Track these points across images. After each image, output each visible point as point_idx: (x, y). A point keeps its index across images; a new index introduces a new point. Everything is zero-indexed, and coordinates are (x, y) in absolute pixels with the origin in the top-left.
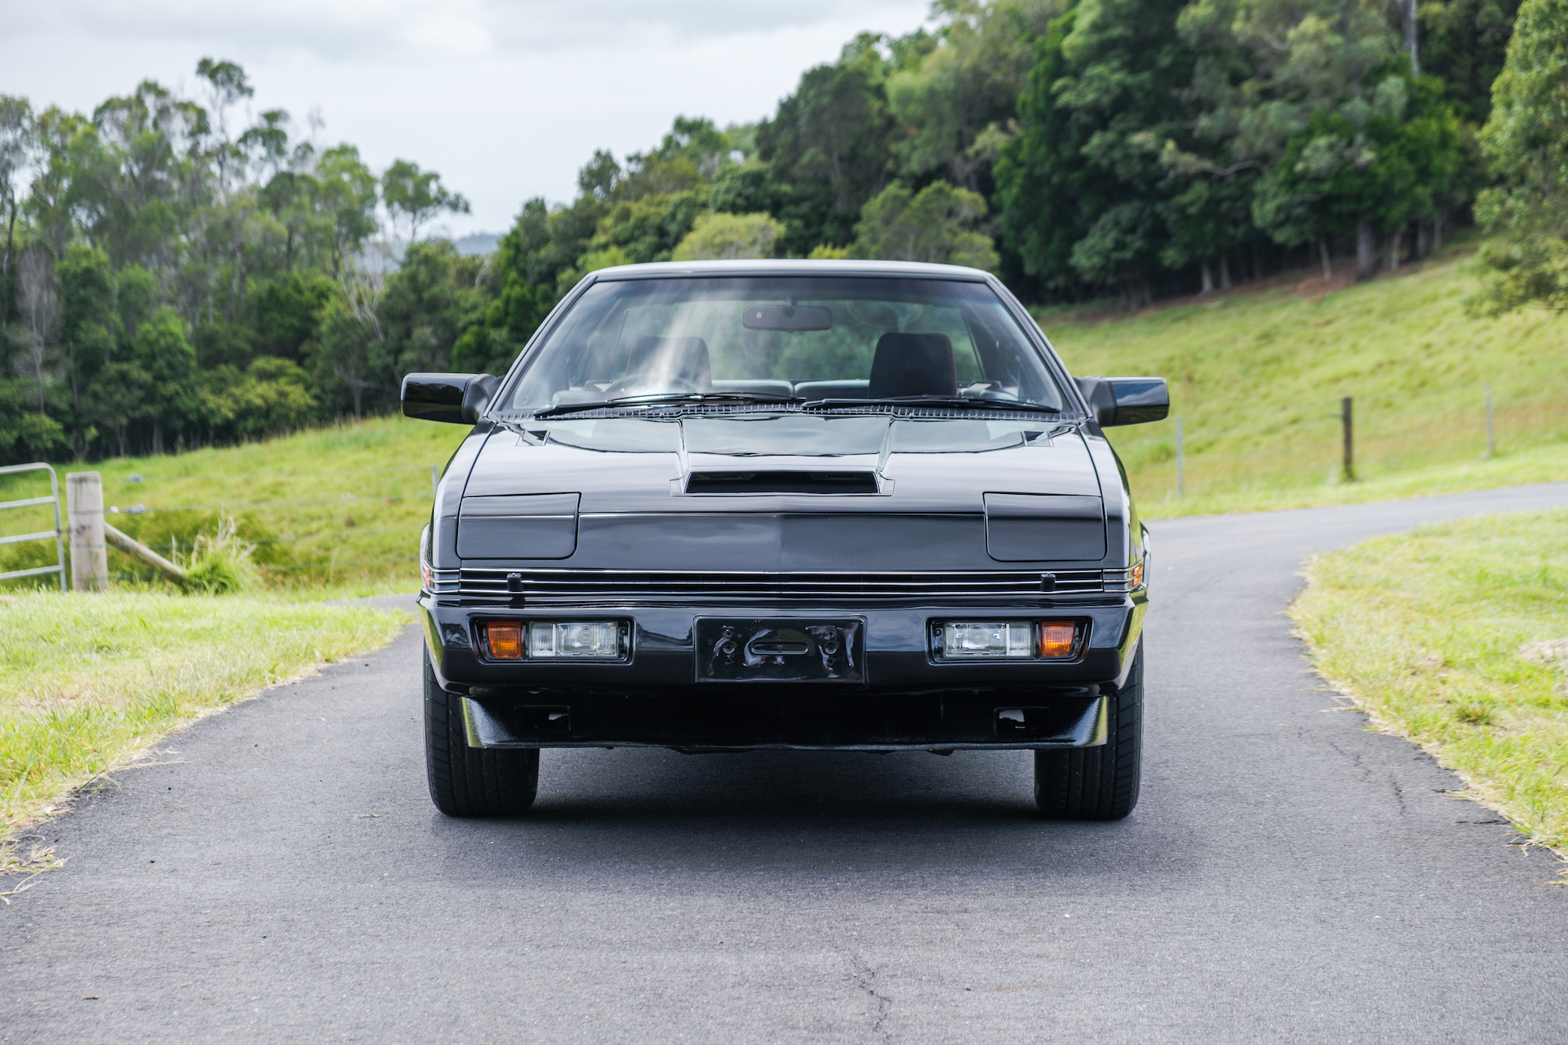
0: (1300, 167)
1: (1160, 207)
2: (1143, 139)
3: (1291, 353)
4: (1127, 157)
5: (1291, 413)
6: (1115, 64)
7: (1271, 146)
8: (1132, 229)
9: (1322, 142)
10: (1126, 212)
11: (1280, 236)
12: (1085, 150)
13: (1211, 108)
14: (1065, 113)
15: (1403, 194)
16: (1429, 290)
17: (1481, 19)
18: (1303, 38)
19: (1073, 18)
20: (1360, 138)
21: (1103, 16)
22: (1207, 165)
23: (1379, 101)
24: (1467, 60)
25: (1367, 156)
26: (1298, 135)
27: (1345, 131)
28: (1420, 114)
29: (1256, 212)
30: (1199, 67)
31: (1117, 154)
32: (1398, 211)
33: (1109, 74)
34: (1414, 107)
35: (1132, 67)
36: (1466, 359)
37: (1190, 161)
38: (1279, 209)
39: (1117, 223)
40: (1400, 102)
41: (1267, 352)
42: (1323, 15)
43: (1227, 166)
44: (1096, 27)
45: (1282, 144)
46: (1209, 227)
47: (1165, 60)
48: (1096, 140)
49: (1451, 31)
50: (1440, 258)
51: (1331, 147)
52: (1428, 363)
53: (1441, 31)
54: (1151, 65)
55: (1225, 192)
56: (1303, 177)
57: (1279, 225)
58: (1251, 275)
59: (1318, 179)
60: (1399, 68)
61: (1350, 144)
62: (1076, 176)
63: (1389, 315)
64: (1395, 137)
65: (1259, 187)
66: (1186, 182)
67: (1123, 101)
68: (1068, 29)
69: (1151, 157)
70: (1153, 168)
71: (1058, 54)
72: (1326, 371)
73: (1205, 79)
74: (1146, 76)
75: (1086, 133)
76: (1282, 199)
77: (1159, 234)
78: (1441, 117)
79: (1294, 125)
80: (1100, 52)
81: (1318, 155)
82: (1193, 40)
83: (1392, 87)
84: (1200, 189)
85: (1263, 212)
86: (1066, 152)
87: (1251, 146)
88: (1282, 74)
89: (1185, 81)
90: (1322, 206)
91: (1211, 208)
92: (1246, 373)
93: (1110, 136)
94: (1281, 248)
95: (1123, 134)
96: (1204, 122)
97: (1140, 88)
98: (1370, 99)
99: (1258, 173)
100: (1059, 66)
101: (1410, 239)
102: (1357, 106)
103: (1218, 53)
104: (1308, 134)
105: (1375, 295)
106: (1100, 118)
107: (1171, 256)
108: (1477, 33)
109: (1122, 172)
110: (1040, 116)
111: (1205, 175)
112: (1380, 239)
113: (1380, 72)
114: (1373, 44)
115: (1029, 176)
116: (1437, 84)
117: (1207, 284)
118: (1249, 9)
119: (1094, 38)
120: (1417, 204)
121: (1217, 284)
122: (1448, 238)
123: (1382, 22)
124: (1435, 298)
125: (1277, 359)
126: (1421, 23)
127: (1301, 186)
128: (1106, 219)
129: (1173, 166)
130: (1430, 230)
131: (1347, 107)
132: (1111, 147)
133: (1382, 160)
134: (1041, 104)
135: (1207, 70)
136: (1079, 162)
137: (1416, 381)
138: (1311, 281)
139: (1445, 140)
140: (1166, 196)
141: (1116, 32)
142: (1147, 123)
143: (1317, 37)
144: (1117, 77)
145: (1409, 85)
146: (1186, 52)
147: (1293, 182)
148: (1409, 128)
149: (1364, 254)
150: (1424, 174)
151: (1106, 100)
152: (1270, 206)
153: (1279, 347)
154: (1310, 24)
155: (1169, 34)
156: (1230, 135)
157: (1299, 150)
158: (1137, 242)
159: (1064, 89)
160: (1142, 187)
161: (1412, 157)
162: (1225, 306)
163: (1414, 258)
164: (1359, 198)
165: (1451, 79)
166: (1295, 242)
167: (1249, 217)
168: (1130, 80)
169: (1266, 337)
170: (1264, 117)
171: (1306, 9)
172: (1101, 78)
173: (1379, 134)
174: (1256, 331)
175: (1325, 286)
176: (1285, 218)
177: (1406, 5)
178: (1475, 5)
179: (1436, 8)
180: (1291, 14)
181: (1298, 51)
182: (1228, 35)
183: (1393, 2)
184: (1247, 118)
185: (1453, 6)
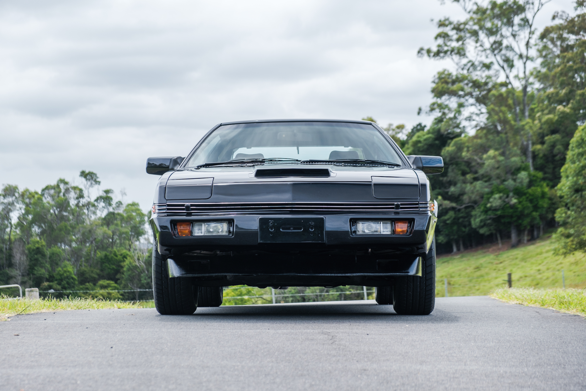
3: (487, 274)
7: (478, 198)
9: (497, 196)
11: (482, 231)
13: (455, 184)
15: (528, 215)
16: (539, 250)
17: (556, 151)
18: (489, 158)
20: (511, 194)
22: (454, 205)
23: (518, 181)
24: (551, 166)
25: (514, 201)
26: (488, 194)
27: (506, 192)
28: (534, 185)
29: (473, 222)
30: (450, 169)
32: (526, 222)
34: (531, 183)
36: (553, 275)
37: (447, 204)
38: (481, 221)
40: (526, 181)
41: (478, 273)
42: (496, 149)
43: (461, 205)
45: (482, 197)
46: (455, 228)
49: (544, 155)
50: (543, 239)
51: (500, 198)
52: (539, 276)
53: (541, 155)
55: (461, 215)
56: (490, 209)
57: (482, 227)
58: (471, 246)
59: (496, 210)
60: (525, 169)
61: (507, 197)
63: (524, 260)
64: (525, 194)
65: (473, 213)
66: (446, 211)
73: (452, 173)
76: (483, 217)
78: (541, 187)
79: (487, 190)
81: (496, 201)
82: (448, 160)
83: (523, 175)
84: (451, 214)
85: (475, 222)
87: (470, 198)
88: (481, 172)
89: (445, 174)
90: (497, 220)
91: (456, 221)
92: (470, 281)
94: (482, 235)
96: (452, 189)
98: (515, 180)
99: (473, 208)
101: (531, 232)
102: (510, 183)
103: (457, 164)
104: (492, 193)
105: (518, 252)
107: (441, 239)
108: (555, 156)
111: (453, 209)
112: (520, 232)
113: (519, 170)
114: (516, 160)
116: (540, 174)
117: (455, 249)
118: (468, 147)
120: (534, 219)
121: (458, 249)
122: (545, 231)
123: (519, 152)
124: (541, 253)
125: (482, 276)
126: (533, 152)
127: (490, 212)
129: (441, 205)
130: (539, 228)
131: (506, 183)
133: (520, 202)
135: (453, 170)
137: (535, 283)
138: (494, 248)
139: (543, 195)
143: (494, 157)
145: (529, 175)
147: (486, 211)
148: (530, 191)
149: (514, 236)
150: (536, 208)
152: (478, 220)
153: (483, 271)
154: (491, 152)
156: (462, 194)
157: (488, 199)
161: (531, 201)
162: (462, 257)
163: (533, 239)
164: (511, 217)
165: (545, 173)
166: (488, 233)
167: (470, 224)
169: (478, 268)
170: (475, 187)
171: (490, 147)
173: (518, 193)
174: (474, 266)
175: (499, 249)
176: (484, 224)
177: (527, 145)
178: (553, 146)
179: (539, 147)
180: (484, 149)
181: (487, 163)
182: (460, 157)
183: (522, 144)
184: (468, 187)
185: (545, 146)
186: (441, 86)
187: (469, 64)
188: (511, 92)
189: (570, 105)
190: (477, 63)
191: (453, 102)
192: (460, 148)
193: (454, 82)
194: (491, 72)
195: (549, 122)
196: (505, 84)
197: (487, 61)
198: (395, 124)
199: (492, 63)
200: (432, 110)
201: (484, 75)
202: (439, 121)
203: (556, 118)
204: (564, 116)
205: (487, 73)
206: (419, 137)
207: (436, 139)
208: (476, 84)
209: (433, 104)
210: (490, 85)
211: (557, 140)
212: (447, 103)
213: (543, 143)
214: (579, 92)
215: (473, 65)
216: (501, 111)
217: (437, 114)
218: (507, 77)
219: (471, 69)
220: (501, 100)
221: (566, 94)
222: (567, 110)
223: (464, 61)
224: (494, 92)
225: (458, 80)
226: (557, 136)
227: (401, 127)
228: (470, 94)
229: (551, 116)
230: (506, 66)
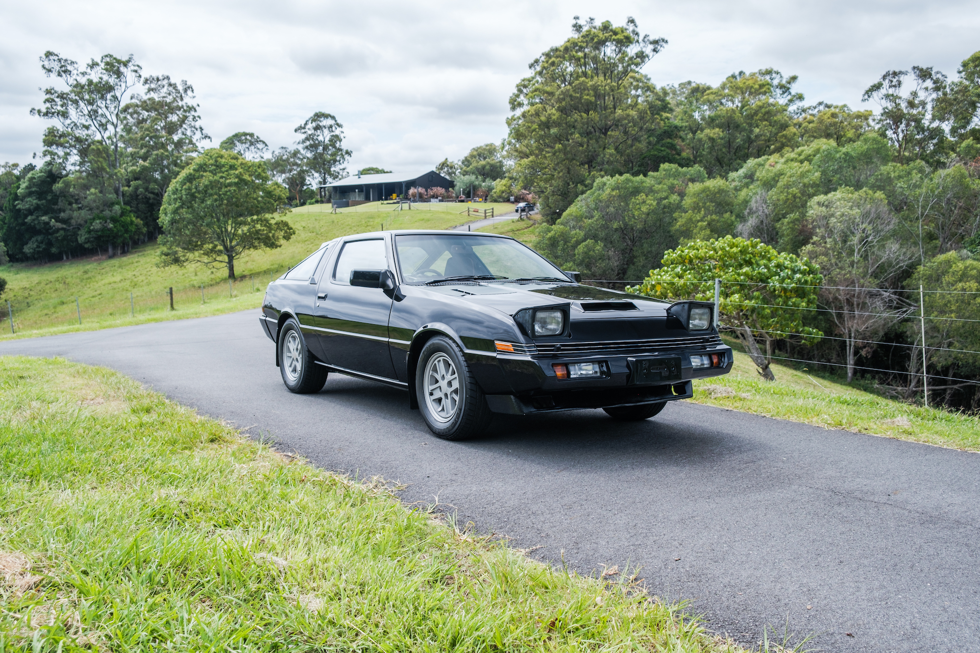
0: (92, 228)
1: (50, 237)
2: (45, 218)
3: (94, 277)
4: (39, 223)
5: (98, 292)
6: (34, 198)
7: (82, 222)
8: (42, 243)
9: (98, 221)
10: (40, 238)
11: (86, 246)
12: (26, 220)
13: (64, 211)
14: (19, 210)
15: (121, 236)
16: (130, 261)
17: (139, 192)
18: (92, 194)
19: (20, 184)
20: (108, 221)
21: (30, 184)
22: (64, 226)
23: (114, 211)
24: (135, 202)
25: (111, 225)
26: (91, 219)
27: (105, 219)
28: (124, 215)
29: (79, 239)
30: (60, 200)
31: (36, 222)
32: (120, 241)
33: (33, 201)
34: (123, 214)
35: (39, 199)
36: (147, 279)
37: (59, 225)
38: (86, 239)
39: (37, 241)
40: (119, 212)
41: (86, 276)
42: (96, 188)
43: (69, 227)
44: (27, 188)
45: (86, 222)
46: (65, 242)
47: (49, 198)
48: (29, 218)
49: (130, 194)
50: (132, 253)
51: (101, 223)
52: (136, 280)
53: (128, 194)
54: (45, 199)
55: (69, 233)
56: (93, 230)
57: (86, 243)
58: (77, 256)
59: (97, 231)
60: (118, 203)
61: (106, 222)
62: (23, 227)
63: (120, 267)
64: (118, 221)
65: (79, 233)
66: (58, 230)
67: (37, 208)
68: (18, 187)
69: (48, 223)
70: (48, 226)
71: (16, 194)
72: (106, 281)
73: (61, 203)
74: (44, 201)
75: (26, 216)
76: (87, 236)
77: (50, 244)
78: (130, 217)
79: (91, 217)
80: (30, 194)
81: (97, 225)
82: (58, 193)
83: (117, 207)
84: (62, 232)
85: (81, 239)
86: (20, 221)
87: (77, 222)
88: (85, 202)
89: (56, 203)
90: (98, 238)
91: (65, 238)
92: (81, 281)
93: (34, 217)
94: (85, 249)
95: (38, 217)
96: (62, 214)
97: (42, 205)
98: (111, 211)
99: (79, 229)
100: (16, 197)
101: (123, 248)
102: (107, 213)
103: (65, 196)
104: (94, 219)
105: (115, 262)
106: (30, 212)
107: (54, 250)
108: (137, 196)
109: (38, 227)
110: (11, 210)
111: (63, 229)
112: (115, 247)
113: (113, 204)
114: (112, 196)
115: (8, 227)
116: (128, 208)
117: (65, 258)
118: (74, 185)
119: (27, 191)
120: (125, 238)
121: (68, 258)
122: (133, 248)
123: (113, 191)
124: (133, 263)
125: (90, 278)
126: (123, 192)
127: (92, 233)
128: (34, 239)
129: (54, 226)
130: (128, 245)
131: (104, 213)
132: (34, 220)
133: (115, 227)
134: (11, 207)
135: (62, 201)
136: (24, 224)
137: (133, 284)
138: (96, 258)
139: (132, 222)
140: (51, 234)
141: (33, 189)
142: (45, 214)
143: (95, 194)
144: (35, 201)
145: (121, 208)
146: (56, 195)
147: (89, 232)
148: (122, 219)
149: (110, 250)
150: (127, 231)
151: (32, 207)
152: (83, 238)
153: (90, 275)
154: (93, 190)
155: (51, 191)
156: (70, 218)
157: (91, 223)
158: (44, 246)
159: (18, 204)
160: (44, 231)
161: (123, 226)
162: (71, 264)
163: (124, 252)
164: (109, 237)
165: (131, 207)
166: (91, 247)
167: (77, 240)
168: (39, 202)
169: (86, 272)
170: (80, 214)
171: (91, 186)
172: (30, 201)
173: (114, 220)
174: (82, 270)
175: (100, 259)
176: (88, 241)
177: (119, 187)
178: (137, 188)
179: (126, 188)
180: (86, 187)
181: (89, 198)
182: (68, 192)
183: (115, 186)
184: (75, 214)
185: (131, 188)
186: (51, 138)
187: (72, 125)
188: (106, 149)
189: (148, 161)
190: (78, 124)
191: (60, 152)
192: (67, 185)
193: (60, 136)
194: (90, 132)
195: (133, 172)
196: (100, 142)
197: (87, 124)
198: (11, 163)
199: (90, 125)
200: (45, 155)
201: (84, 134)
202: (49, 164)
203: (139, 169)
204: (144, 169)
205: (86, 132)
206: (33, 174)
207: (48, 177)
208: (78, 140)
209: (46, 151)
210: (90, 140)
211: (140, 185)
212: (56, 151)
213: (129, 186)
214: (155, 152)
215: (75, 125)
216: (98, 161)
217: (48, 158)
218: (103, 137)
219: (74, 128)
220: (98, 152)
221: (145, 153)
222: (146, 164)
223: (68, 122)
224: (93, 147)
225: (63, 135)
226: (139, 182)
227: (16, 166)
228: (75, 147)
229: (135, 168)
230: (101, 129)
